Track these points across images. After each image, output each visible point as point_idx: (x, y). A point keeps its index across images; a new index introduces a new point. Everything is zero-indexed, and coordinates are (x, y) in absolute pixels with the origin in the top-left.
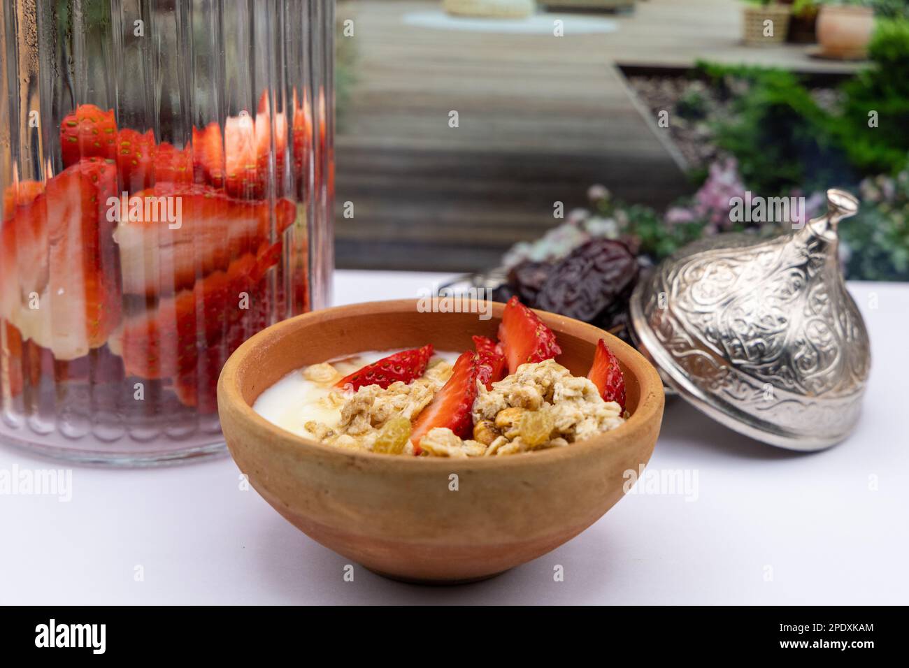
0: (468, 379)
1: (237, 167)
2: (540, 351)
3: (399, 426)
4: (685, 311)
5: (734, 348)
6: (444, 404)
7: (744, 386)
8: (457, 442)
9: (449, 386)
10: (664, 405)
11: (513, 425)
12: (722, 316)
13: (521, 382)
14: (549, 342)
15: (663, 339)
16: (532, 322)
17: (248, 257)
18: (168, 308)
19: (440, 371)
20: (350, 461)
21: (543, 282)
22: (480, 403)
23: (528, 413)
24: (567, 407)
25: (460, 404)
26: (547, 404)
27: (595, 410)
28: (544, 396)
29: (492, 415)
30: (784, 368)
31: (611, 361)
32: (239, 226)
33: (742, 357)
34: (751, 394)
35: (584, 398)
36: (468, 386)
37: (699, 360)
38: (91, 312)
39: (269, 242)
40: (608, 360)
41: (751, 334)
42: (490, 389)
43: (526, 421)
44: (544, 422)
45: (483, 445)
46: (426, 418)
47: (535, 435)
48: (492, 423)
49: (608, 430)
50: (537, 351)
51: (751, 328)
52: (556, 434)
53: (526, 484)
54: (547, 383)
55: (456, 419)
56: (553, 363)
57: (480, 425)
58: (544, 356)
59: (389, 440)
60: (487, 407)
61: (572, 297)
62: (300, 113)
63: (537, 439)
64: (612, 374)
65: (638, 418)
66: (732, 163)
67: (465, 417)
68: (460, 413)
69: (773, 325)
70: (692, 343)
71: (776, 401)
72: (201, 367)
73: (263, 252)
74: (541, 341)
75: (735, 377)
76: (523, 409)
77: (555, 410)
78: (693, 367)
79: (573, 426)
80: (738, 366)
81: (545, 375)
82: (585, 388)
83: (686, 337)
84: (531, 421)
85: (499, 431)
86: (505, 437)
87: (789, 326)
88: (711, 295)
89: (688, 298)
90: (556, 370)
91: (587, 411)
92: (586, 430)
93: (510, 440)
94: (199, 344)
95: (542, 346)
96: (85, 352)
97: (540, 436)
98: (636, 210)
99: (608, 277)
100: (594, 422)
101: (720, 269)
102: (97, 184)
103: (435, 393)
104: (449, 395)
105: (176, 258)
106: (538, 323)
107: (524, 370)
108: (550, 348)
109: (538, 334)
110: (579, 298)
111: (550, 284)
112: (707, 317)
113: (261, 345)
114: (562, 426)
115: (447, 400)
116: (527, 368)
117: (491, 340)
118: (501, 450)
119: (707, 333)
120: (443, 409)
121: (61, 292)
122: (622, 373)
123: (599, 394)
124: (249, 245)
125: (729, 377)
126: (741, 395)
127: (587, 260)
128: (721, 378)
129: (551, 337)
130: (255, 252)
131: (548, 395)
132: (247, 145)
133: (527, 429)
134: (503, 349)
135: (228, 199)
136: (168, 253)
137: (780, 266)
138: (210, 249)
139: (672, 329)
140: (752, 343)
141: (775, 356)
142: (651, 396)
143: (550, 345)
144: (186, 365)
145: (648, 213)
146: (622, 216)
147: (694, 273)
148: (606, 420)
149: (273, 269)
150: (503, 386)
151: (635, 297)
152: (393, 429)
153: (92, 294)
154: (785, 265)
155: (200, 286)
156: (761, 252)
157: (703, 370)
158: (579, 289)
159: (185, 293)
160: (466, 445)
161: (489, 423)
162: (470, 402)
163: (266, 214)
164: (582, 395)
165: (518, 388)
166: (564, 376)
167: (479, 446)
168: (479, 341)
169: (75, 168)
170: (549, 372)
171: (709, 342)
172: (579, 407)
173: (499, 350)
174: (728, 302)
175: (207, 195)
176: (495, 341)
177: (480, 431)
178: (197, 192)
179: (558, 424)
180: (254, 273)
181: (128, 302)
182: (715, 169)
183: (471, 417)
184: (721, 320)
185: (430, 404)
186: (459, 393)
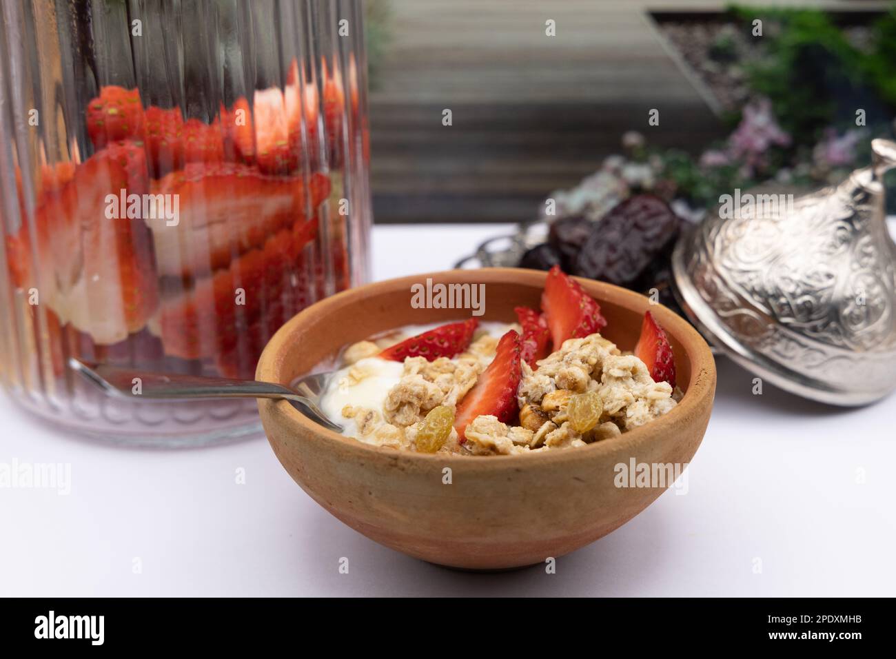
0: (512, 361)
1: (269, 143)
2: (585, 323)
3: (441, 417)
4: (729, 269)
5: (782, 306)
6: (487, 387)
7: (792, 344)
8: (503, 430)
9: (493, 367)
10: (715, 382)
11: (560, 409)
12: (768, 274)
13: (567, 362)
14: (593, 313)
15: (707, 297)
16: (575, 293)
17: (284, 234)
18: (204, 288)
19: (483, 346)
20: (394, 462)
21: (584, 239)
22: (525, 386)
23: (575, 396)
24: (616, 388)
25: (505, 388)
26: (594, 383)
27: (646, 392)
28: (591, 374)
29: (538, 398)
30: (833, 325)
31: (659, 336)
32: (273, 204)
33: (791, 315)
34: (800, 352)
35: (633, 378)
36: (513, 369)
37: (745, 319)
38: (128, 297)
39: (305, 216)
40: (657, 334)
41: (799, 291)
42: (535, 368)
43: (574, 405)
44: (593, 406)
45: (530, 430)
46: (470, 402)
47: (583, 421)
48: (538, 406)
49: (660, 413)
50: (582, 325)
51: (798, 286)
52: (606, 417)
53: (577, 479)
54: (594, 361)
55: (501, 404)
56: (598, 338)
57: (526, 409)
58: (588, 328)
59: (432, 433)
60: (532, 390)
61: (613, 257)
62: (330, 83)
63: (586, 426)
64: (660, 350)
65: (690, 399)
66: (765, 105)
67: (510, 401)
68: (505, 397)
69: (820, 281)
70: (737, 302)
71: (825, 359)
72: (242, 347)
73: (299, 228)
74: (586, 313)
75: (783, 336)
76: (570, 391)
77: (604, 392)
78: (739, 326)
79: (623, 409)
80: (786, 325)
81: (591, 353)
82: (634, 367)
83: (731, 296)
84: (579, 406)
85: (546, 415)
86: (553, 422)
87: (836, 282)
88: (756, 252)
89: (732, 255)
90: (602, 346)
91: (637, 393)
92: (638, 414)
93: (558, 425)
94: (238, 324)
95: (587, 319)
96: (124, 336)
97: (589, 422)
98: (672, 155)
99: (650, 234)
100: (645, 405)
101: (764, 224)
102: (127, 168)
103: (479, 375)
104: (493, 377)
105: (211, 240)
106: (582, 294)
107: (570, 347)
108: (595, 320)
109: (582, 305)
110: (621, 258)
111: (591, 243)
112: (752, 275)
113: (299, 329)
114: (612, 409)
115: (492, 384)
116: (572, 344)
117: (534, 310)
118: (549, 437)
119: (753, 292)
120: (487, 394)
121: (96, 278)
122: (671, 347)
123: (648, 373)
124: (285, 221)
125: (777, 336)
126: (790, 354)
127: (627, 217)
128: (768, 337)
129: (595, 308)
130: (290, 227)
131: (596, 373)
132: (278, 123)
133: (575, 414)
134: (547, 320)
135: (261, 177)
136: (203, 234)
137: (825, 219)
138: (244, 228)
139: (716, 288)
140: (799, 301)
141: (823, 313)
142: (703, 374)
143: (595, 316)
144: (227, 345)
145: (683, 157)
146: (658, 162)
147: (737, 230)
148: (657, 402)
149: (310, 244)
150: (549, 364)
151: (677, 255)
152: (435, 421)
153: (127, 279)
154: (830, 219)
155: (236, 265)
156: (805, 206)
157: (750, 329)
158: (620, 248)
159: (222, 273)
160: (513, 432)
161: (535, 406)
162: (515, 385)
163: (301, 190)
164: (631, 375)
165: (564, 370)
166: (612, 353)
167: (526, 432)
168: (521, 312)
169: (102, 154)
170: (595, 350)
171: (755, 301)
172: (628, 388)
173: (542, 322)
174: (775, 259)
175: (240, 175)
176: (539, 312)
177: (526, 415)
178: (229, 172)
179: (607, 407)
180: (291, 250)
181: (164, 284)
182: (748, 111)
183: (516, 400)
184: (768, 278)
185: (475, 386)
186: (504, 376)
